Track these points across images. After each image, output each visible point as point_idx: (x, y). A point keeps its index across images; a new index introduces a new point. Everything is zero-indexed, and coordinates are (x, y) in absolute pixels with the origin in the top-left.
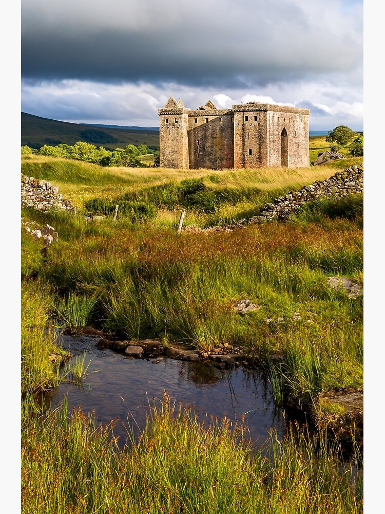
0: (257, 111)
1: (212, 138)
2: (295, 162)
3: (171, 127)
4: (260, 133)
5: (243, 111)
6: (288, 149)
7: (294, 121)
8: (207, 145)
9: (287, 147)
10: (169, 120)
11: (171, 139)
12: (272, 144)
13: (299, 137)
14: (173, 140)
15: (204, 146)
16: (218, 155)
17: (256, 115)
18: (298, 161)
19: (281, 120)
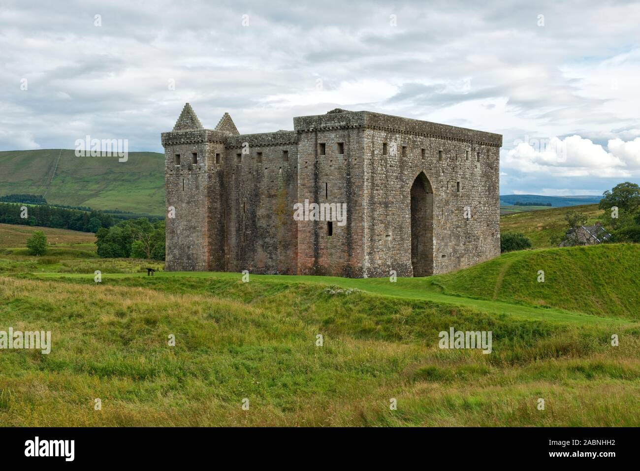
0: (343, 128)
1: (270, 196)
2: (455, 251)
3: (186, 171)
4: (349, 183)
5: (316, 131)
6: (434, 222)
7: (454, 159)
8: (261, 212)
9: (432, 218)
10: (182, 157)
11: (186, 199)
12: (380, 211)
13: (468, 196)
14: (188, 203)
15: (254, 214)
16: (279, 237)
17: (341, 141)
18: (467, 250)
19: (413, 155)
